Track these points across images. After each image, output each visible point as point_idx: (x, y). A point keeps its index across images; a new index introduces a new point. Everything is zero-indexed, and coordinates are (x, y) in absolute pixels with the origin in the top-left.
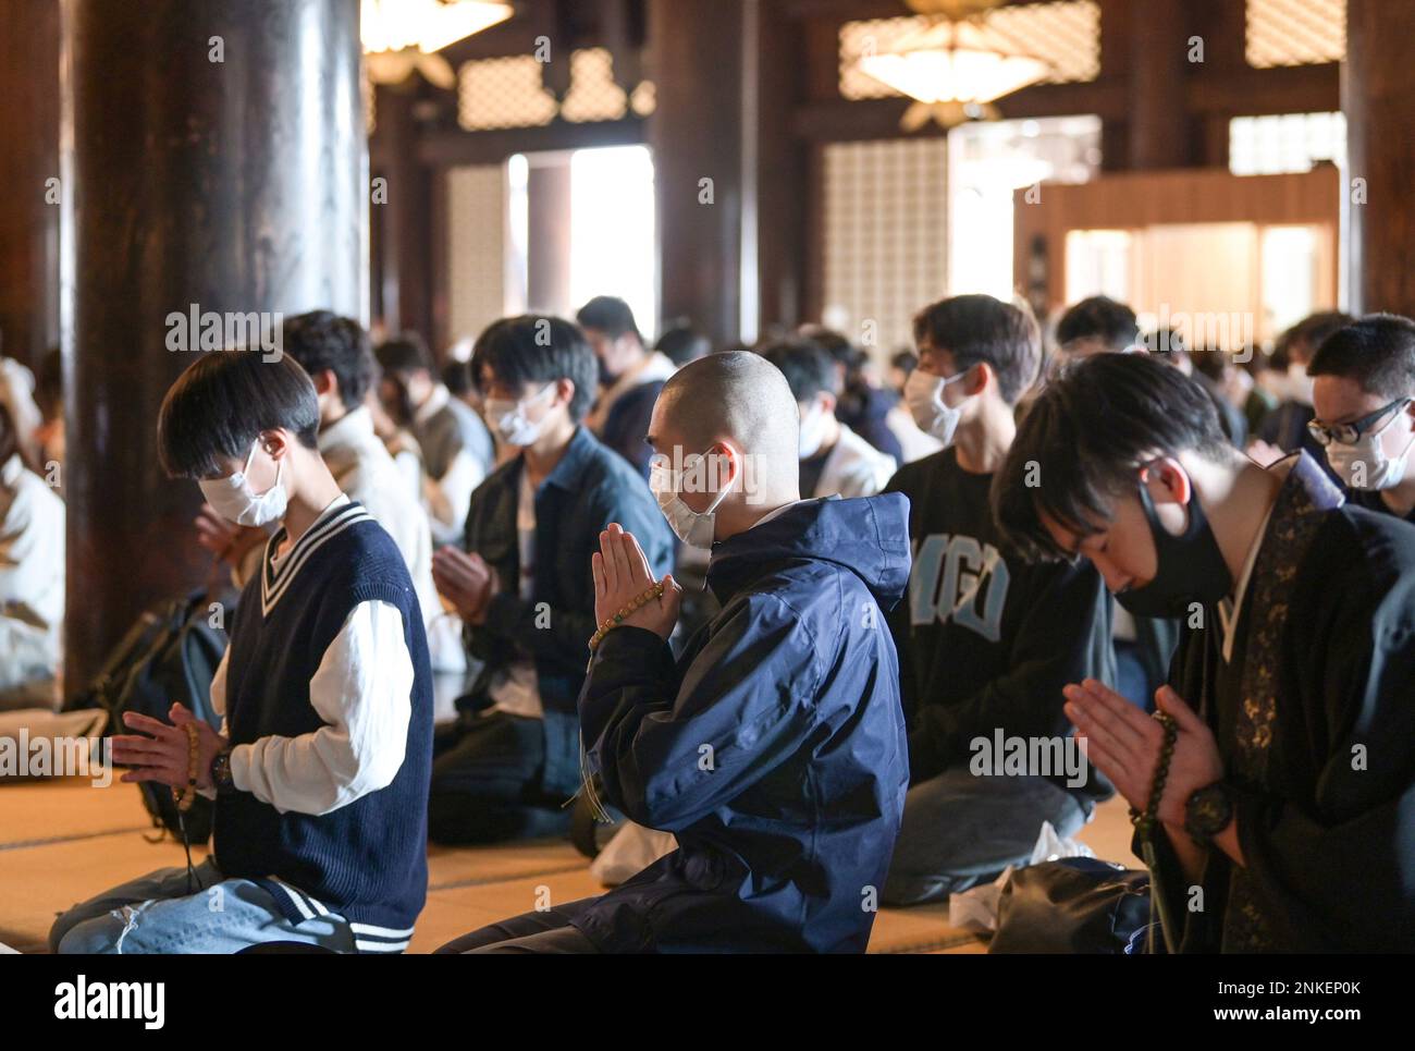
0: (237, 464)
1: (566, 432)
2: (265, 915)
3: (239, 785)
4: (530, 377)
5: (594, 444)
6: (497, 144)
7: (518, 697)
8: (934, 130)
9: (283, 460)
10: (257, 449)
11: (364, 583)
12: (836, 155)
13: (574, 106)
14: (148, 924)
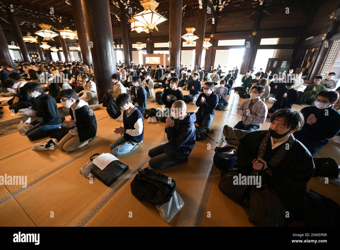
1: (139, 85)
2: (131, 145)
3: (127, 133)
7: (136, 105)
8: (138, 50)
9: (129, 105)
10: (126, 104)
11: (139, 117)
12: (132, 51)
13: (117, 48)
14: (121, 148)
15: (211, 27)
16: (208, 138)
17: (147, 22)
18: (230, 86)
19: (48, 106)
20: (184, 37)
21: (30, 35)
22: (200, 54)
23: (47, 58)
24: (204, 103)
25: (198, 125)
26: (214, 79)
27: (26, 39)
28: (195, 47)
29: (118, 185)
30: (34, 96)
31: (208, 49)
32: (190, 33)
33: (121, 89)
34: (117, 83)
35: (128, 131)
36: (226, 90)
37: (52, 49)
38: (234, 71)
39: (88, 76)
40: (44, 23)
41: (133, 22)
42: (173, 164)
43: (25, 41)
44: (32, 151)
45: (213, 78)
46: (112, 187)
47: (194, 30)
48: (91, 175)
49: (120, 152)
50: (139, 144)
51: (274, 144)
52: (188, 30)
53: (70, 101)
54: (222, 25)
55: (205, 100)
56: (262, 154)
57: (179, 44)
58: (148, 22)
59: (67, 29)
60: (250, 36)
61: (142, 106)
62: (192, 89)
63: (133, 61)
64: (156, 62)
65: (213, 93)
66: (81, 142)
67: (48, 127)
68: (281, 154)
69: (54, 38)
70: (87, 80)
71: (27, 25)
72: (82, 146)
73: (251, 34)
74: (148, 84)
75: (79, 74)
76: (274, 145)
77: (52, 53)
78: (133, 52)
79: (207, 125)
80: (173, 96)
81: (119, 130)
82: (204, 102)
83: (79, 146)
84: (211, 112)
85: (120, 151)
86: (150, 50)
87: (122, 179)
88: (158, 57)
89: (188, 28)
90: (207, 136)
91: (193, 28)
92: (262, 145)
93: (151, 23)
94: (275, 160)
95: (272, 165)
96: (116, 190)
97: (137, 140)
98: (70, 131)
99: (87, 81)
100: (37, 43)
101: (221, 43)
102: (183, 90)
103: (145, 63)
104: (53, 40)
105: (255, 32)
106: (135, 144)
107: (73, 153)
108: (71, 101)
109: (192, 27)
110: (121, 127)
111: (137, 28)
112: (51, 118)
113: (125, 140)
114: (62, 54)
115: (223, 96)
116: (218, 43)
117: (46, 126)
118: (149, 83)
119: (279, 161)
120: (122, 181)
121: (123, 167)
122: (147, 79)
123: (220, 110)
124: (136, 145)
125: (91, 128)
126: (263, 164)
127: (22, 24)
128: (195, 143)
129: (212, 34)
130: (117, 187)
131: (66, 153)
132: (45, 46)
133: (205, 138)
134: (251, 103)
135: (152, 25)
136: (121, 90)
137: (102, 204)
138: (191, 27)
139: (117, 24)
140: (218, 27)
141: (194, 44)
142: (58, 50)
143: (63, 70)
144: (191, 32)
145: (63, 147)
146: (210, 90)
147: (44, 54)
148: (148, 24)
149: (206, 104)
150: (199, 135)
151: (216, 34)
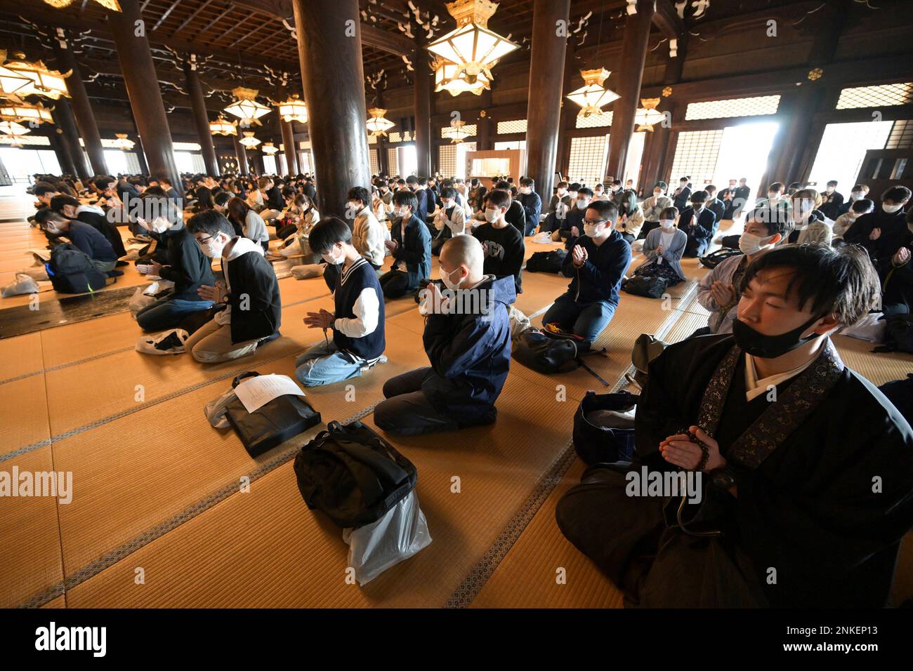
0: (330, 251)
1: (410, 215)
2: (346, 362)
3: (337, 329)
4: (403, 203)
5: (416, 218)
6: (395, 145)
7: (403, 268)
8: (455, 143)
9: (342, 249)
10: (335, 247)
11: (365, 284)
12: (441, 147)
13: (405, 140)
14: (317, 367)
15: (664, 66)
16: (581, 369)
17: (462, 58)
18: (703, 229)
19: (182, 252)
20: (576, 97)
21: (224, 119)
22: (624, 146)
23: (254, 169)
24: (581, 264)
25: (557, 329)
26: (655, 210)
27: (215, 128)
28: (609, 127)
29: (276, 457)
30: (157, 229)
31: (651, 129)
32: (593, 85)
33: (368, 225)
34: (360, 210)
35: (341, 324)
36: (681, 238)
37: (265, 149)
38: (732, 192)
39: (309, 199)
40: (242, 86)
41: (440, 67)
42: (443, 424)
43: (213, 131)
44: (136, 352)
45: (654, 208)
46: (260, 461)
47: (604, 74)
48: (225, 423)
49: (312, 376)
50: (368, 361)
51: (755, 381)
52: (587, 75)
53: (217, 240)
54: (703, 58)
55: (585, 255)
56: (712, 415)
57: (556, 117)
58: (465, 58)
59: (295, 99)
60: (798, 84)
61: (417, 272)
62: (573, 235)
63: (441, 170)
64: (499, 171)
65: (613, 235)
66: (234, 343)
67: (183, 304)
68: (780, 419)
69: (262, 119)
70: (305, 207)
71: (221, 97)
72: (238, 355)
73: (804, 78)
74: (450, 219)
75: (291, 193)
76: (756, 386)
77: (264, 157)
78: (442, 149)
79: (587, 333)
80: (493, 243)
81: (317, 319)
82: (583, 262)
83: (230, 353)
84: (607, 296)
85: (315, 375)
86: (486, 141)
87: (293, 446)
88: (506, 157)
89: (588, 72)
90: (580, 363)
91: (603, 70)
92: (715, 383)
93: (473, 60)
94: (754, 443)
95: (742, 458)
96: (265, 471)
97: (362, 350)
98: (216, 315)
99: (305, 210)
100: (236, 134)
101: (695, 111)
102: (554, 241)
103: (469, 175)
104: (259, 123)
105: (816, 69)
106: (359, 361)
107: (212, 368)
108: (219, 238)
109: (601, 68)
110: (323, 311)
111: (450, 83)
112: (190, 283)
113: (334, 346)
114: (283, 158)
115: (670, 256)
116: (686, 112)
117: (177, 300)
118: (453, 216)
119: (771, 448)
120: (290, 450)
121: (305, 413)
122: (449, 207)
123: (652, 297)
124: (362, 365)
125: (261, 310)
126: (702, 448)
127: (209, 94)
128: (508, 370)
129: (667, 86)
130: (272, 462)
131: (200, 365)
132: (250, 141)
133: (572, 369)
134: (739, 265)
135: (475, 65)
136: (368, 228)
137: (217, 497)
138: (596, 67)
139: (408, 81)
140: (689, 64)
141: (607, 119)
142: (277, 150)
143: (268, 189)
144: (596, 81)
145: (191, 349)
146: (603, 224)
147: (248, 159)
148: (465, 62)
149: (589, 269)
150: (553, 356)
151: (682, 87)
